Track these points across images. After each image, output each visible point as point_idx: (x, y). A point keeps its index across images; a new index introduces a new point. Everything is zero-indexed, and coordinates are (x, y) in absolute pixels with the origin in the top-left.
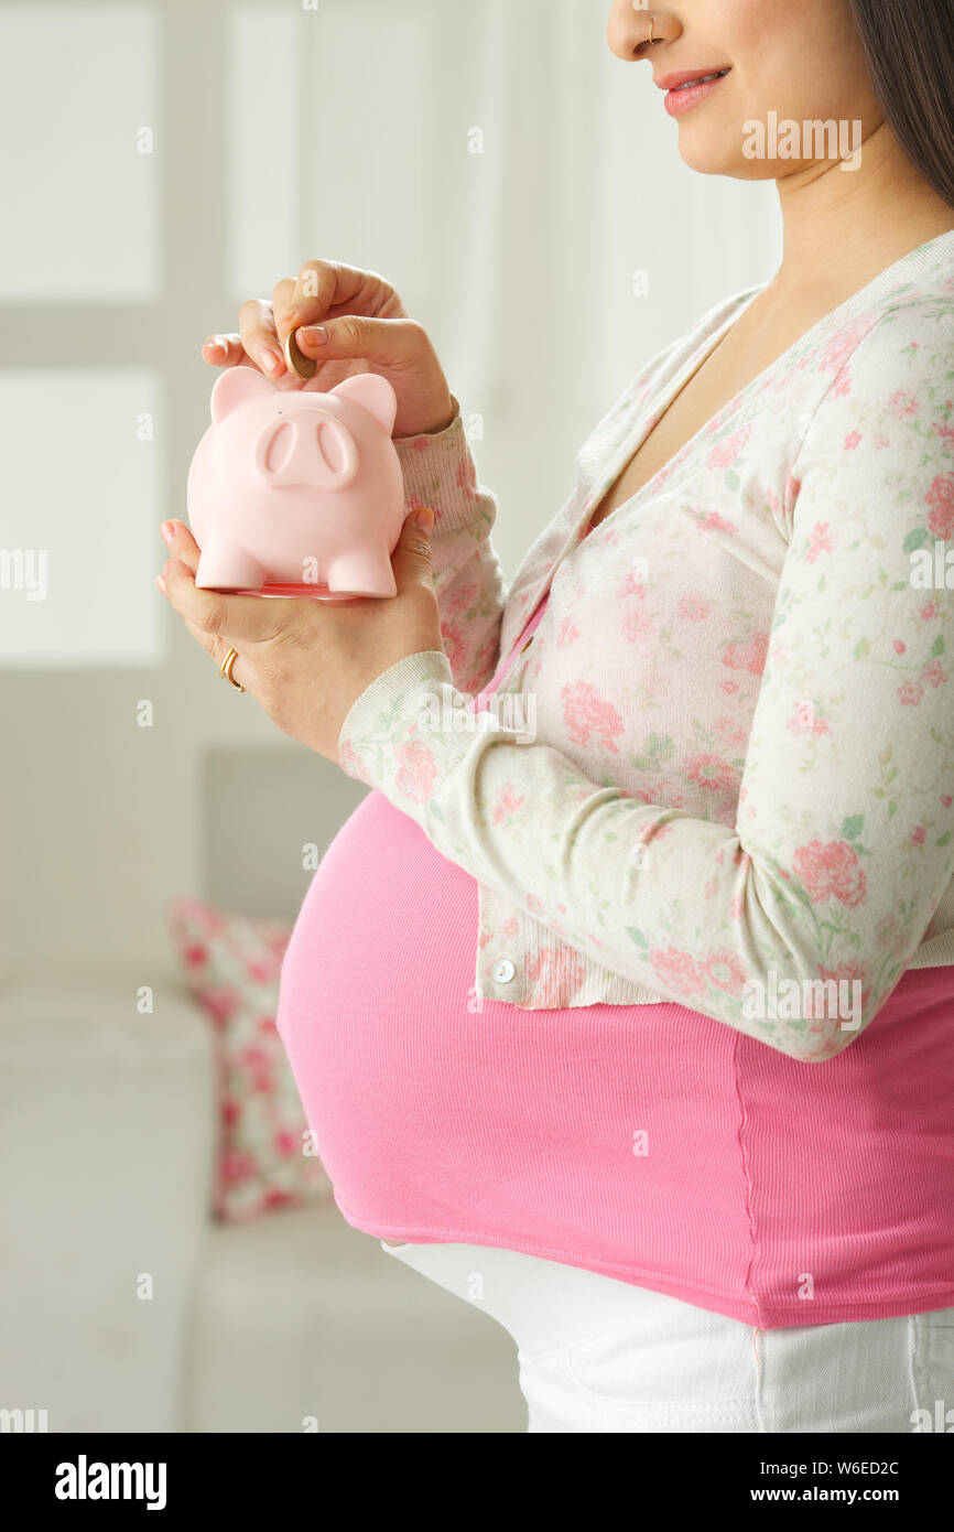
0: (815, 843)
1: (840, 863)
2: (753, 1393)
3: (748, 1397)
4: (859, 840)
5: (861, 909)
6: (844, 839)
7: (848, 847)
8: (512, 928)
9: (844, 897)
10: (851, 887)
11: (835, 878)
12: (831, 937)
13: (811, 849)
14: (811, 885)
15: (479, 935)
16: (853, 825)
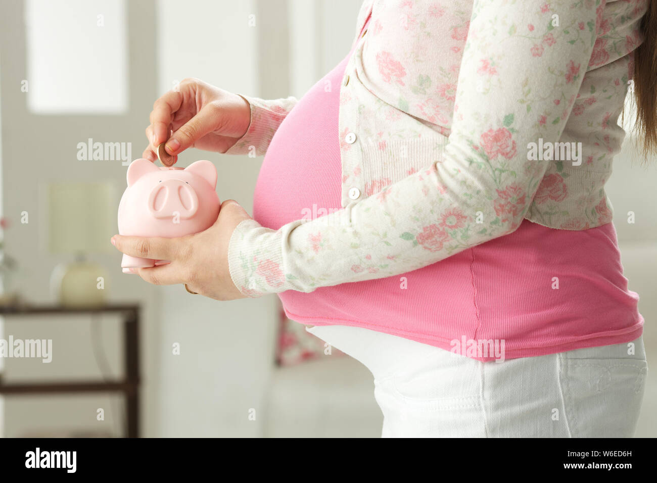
0: (491, 130)
1: (502, 139)
2: (479, 393)
3: (477, 395)
4: (512, 126)
5: (514, 159)
6: (504, 127)
7: (506, 130)
8: (358, 171)
9: (505, 154)
10: (509, 149)
11: (500, 146)
12: (500, 175)
13: (489, 133)
14: (489, 151)
15: (342, 177)
16: (509, 119)
